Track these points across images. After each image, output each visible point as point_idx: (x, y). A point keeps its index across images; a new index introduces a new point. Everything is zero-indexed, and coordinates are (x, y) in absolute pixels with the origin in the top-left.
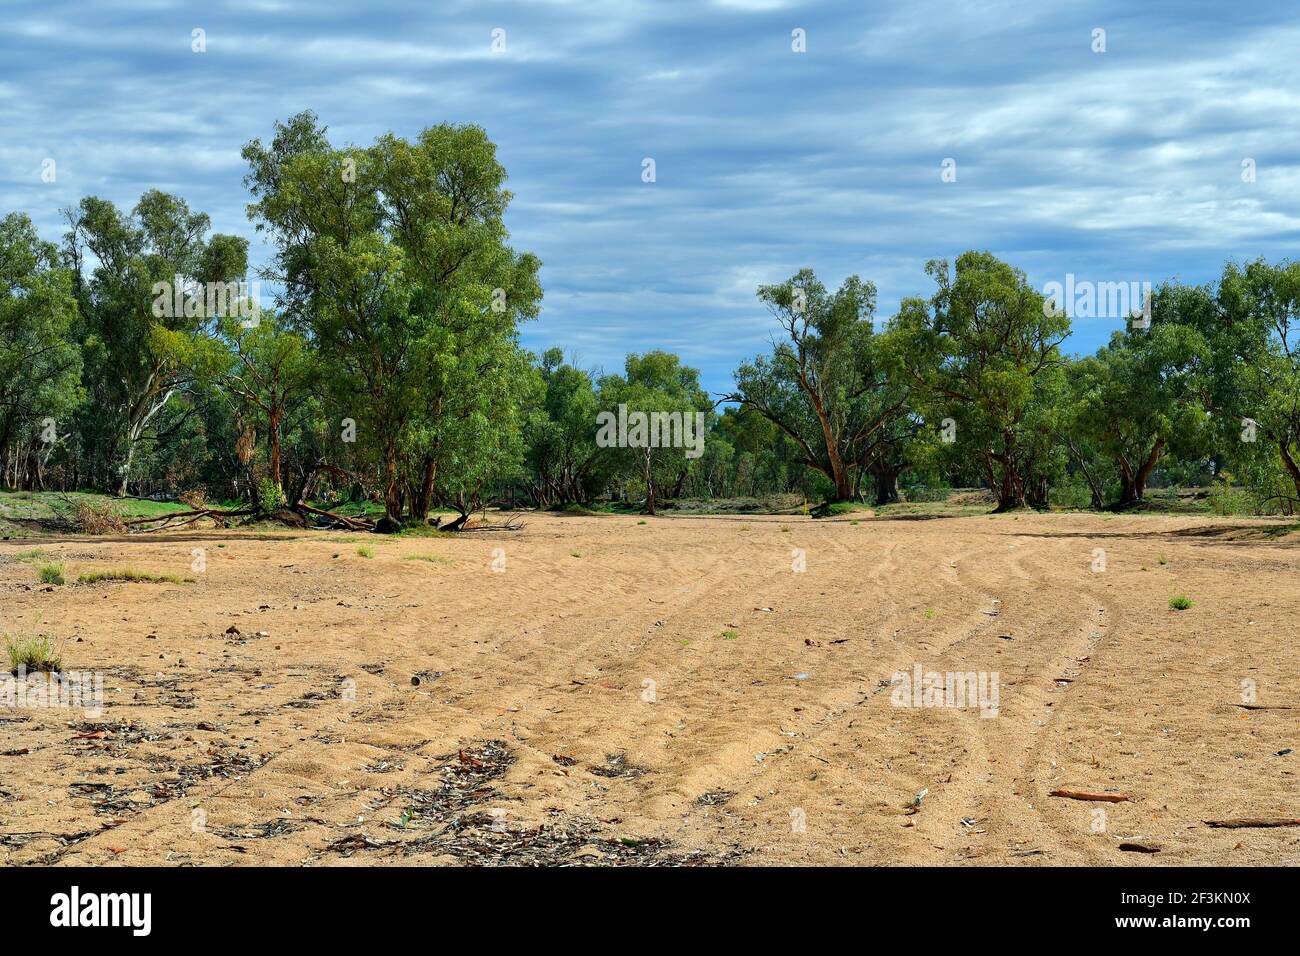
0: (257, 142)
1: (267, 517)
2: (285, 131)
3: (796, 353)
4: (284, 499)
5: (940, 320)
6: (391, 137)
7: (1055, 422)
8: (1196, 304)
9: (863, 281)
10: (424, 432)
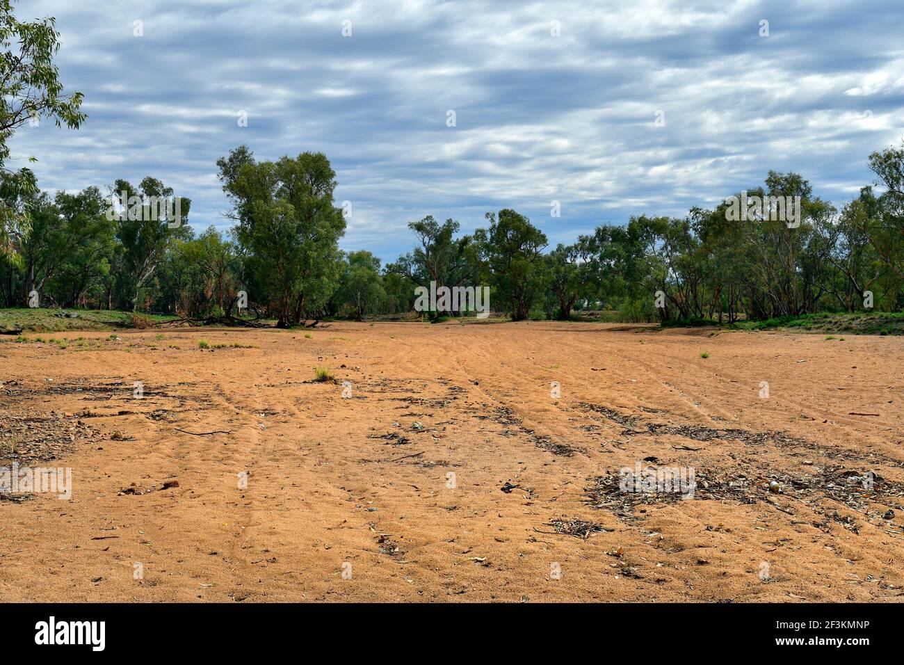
0: (223, 158)
1: (217, 321)
2: (234, 154)
3: (425, 252)
4: (224, 313)
5: (492, 238)
6: (286, 157)
7: (541, 283)
8: (619, 234)
9: (454, 221)
10: (302, 285)
